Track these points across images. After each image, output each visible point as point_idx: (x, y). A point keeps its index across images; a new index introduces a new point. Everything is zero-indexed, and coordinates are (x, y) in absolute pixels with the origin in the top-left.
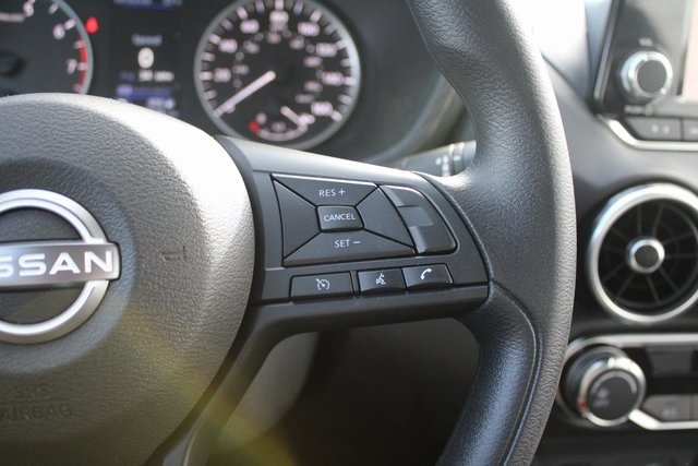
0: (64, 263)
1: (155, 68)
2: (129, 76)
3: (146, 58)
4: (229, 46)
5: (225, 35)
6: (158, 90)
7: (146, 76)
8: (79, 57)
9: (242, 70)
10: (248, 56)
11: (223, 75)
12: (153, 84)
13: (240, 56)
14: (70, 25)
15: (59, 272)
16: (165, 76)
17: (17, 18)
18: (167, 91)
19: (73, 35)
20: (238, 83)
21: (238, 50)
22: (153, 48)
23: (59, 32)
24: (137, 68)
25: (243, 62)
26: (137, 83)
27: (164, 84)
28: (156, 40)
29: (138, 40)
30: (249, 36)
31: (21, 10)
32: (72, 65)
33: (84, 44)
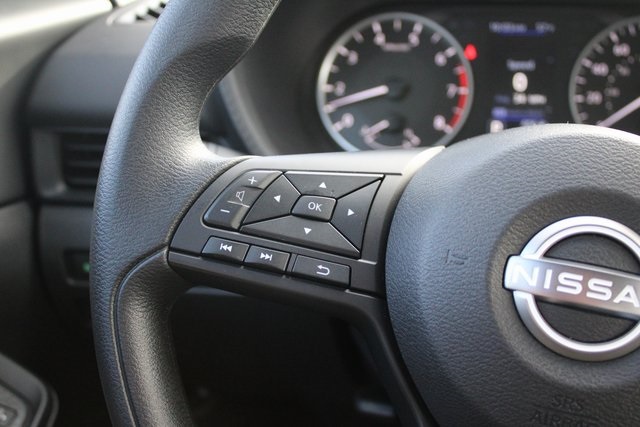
0: (628, 295)
1: (528, 92)
2: (503, 99)
3: (520, 82)
4: (600, 69)
5: (596, 58)
6: (531, 112)
7: (520, 99)
8: (458, 81)
9: (614, 92)
10: (620, 79)
11: (595, 98)
12: (527, 106)
13: (612, 79)
14: (450, 52)
15: (621, 302)
16: (537, 99)
17: (403, 47)
18: (539, 113)
19: (454, 61)
20: (609, 106)
21: (610, 73)
22: (527, 73)
23: (440, 59)
24: (511, 91)
25: (614, 85)
26: (511, 106)
27: (538, 107)
28: (530, 65)
29: (513, 65)
30: (621, 59)
31: (406, 40)
32: (452, 90)
33: (464, 70)
